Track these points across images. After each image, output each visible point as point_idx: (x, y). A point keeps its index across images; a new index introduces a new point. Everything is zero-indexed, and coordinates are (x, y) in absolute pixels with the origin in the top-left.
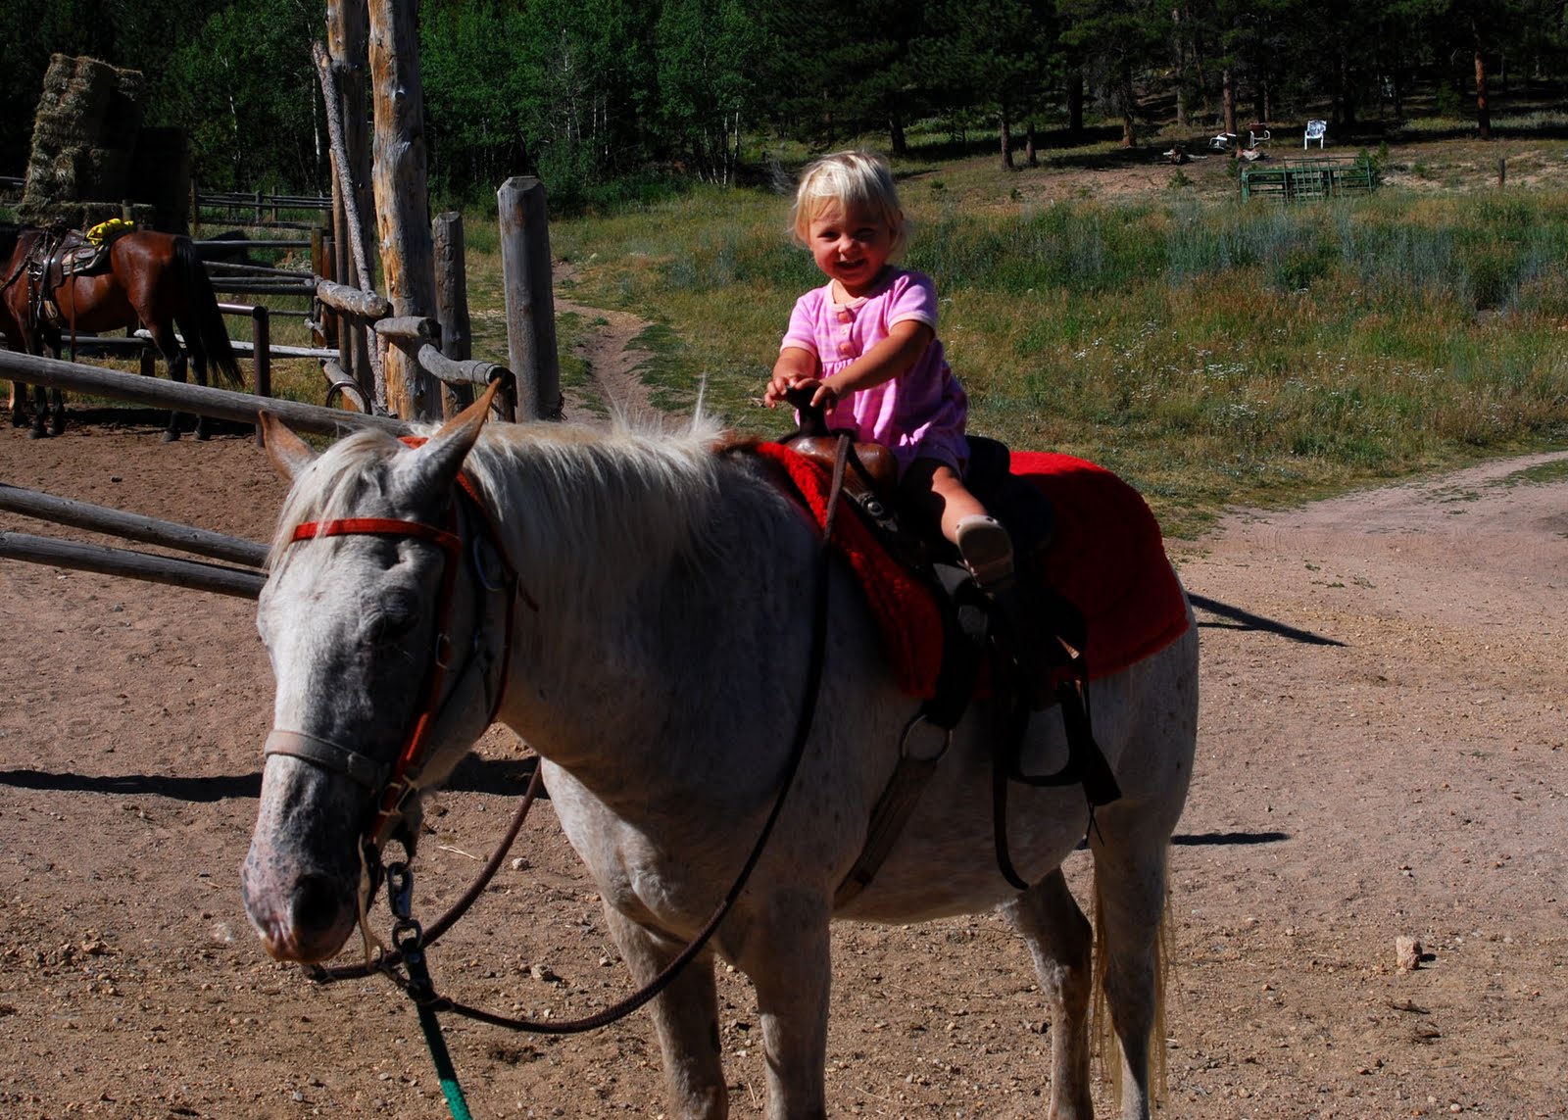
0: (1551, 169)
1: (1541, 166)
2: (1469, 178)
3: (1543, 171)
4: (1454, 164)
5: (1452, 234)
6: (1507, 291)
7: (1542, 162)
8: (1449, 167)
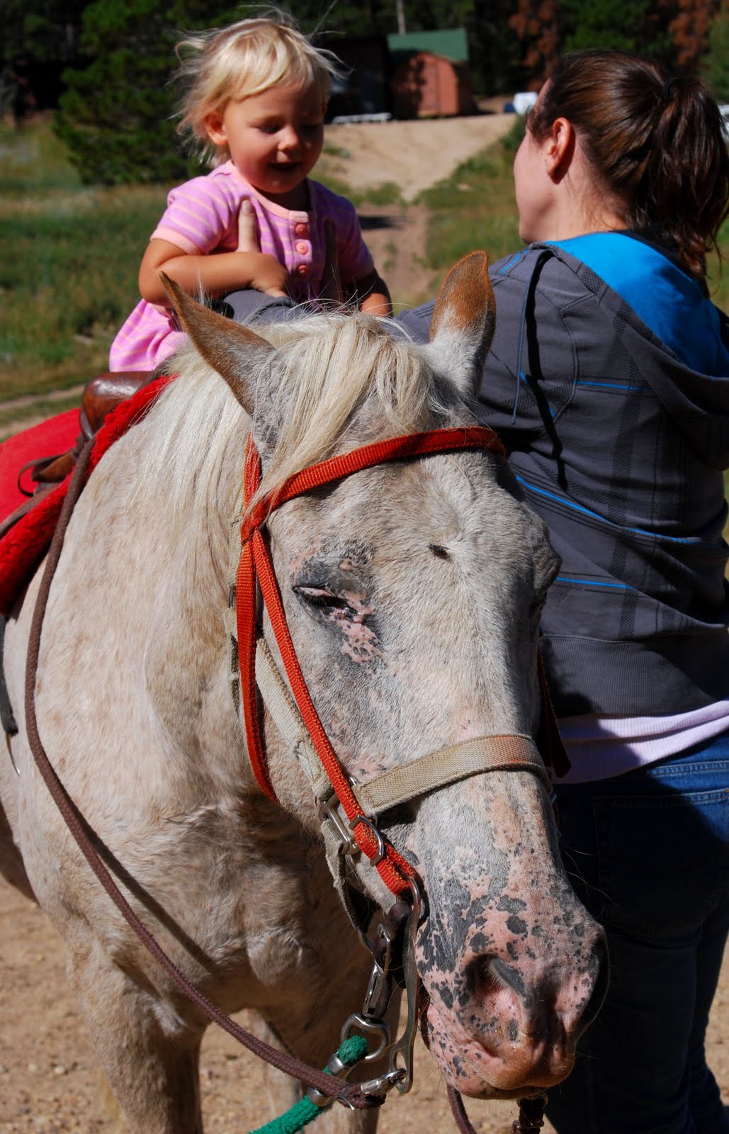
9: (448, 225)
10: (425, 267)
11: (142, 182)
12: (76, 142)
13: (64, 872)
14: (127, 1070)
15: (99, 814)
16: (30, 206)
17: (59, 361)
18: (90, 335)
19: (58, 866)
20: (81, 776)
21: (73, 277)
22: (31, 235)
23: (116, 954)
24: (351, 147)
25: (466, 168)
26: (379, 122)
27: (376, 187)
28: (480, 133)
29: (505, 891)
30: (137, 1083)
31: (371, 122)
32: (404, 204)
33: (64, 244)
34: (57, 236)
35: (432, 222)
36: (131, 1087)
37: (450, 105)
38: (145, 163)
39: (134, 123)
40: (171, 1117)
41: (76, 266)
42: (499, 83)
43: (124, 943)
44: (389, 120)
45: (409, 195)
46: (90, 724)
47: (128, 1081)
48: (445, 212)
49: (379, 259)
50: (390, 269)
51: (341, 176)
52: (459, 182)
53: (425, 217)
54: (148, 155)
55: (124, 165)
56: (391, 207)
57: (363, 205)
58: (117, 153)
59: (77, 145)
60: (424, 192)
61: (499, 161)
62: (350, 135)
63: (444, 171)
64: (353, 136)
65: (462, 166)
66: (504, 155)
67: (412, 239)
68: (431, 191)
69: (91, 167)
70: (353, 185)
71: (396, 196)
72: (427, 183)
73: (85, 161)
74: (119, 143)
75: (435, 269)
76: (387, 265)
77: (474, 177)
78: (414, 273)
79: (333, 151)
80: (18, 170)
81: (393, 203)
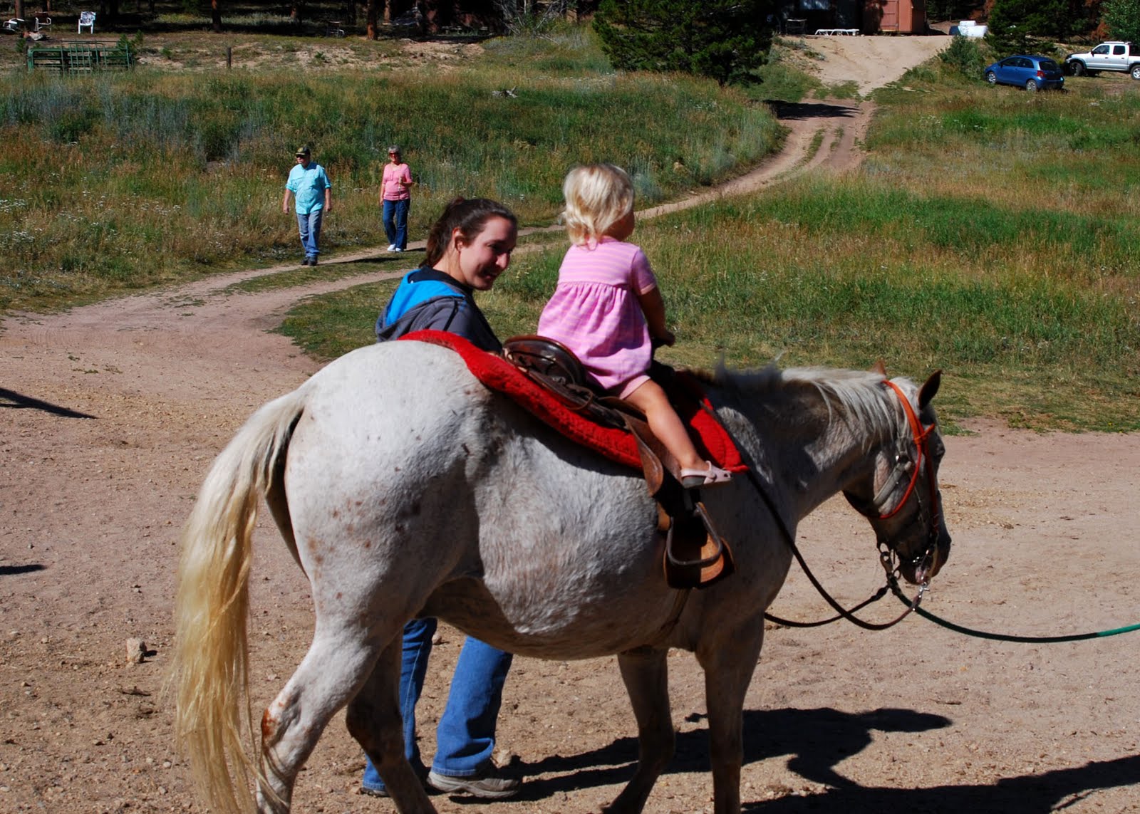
0: (266, 57)
1: (259, 54)
2: (203, 61)
3: (260, 58)
4: (193, 49)
5: (190, 103)
6: (229, 148)
7: (259, 51)
8: (189, 52)
9: (886, 118)
10: (861, 149)
11: (657, 70)
12: (609, 36)
16: (566, 83)
21: (584, 139)
22: (558, 104)
24: (825, 52)
25: (912, 74)
26: (851, 34)
27: (840, 85)
28: (927, 48)
31: (844, 34)
32: (858, 99)
33: (581, 113)
34: (577, 107)
35: (876, 114)
37: (906, 26)
38: (660, 55)
39: (654, 25)
42: (949, 11)
44: (859, 34)
45: (863, 93)
48: (887, 107)
49: (828, 140)
50: (835, 148)
51: (815, 74)
52: (904, 85)
53: (871, 109)
54: (662, 49)
55: (644, 56)
56: (849, 100)
57: (827, 98)
58: (639, 47)
59: (609, 39)
60: (875, 90)
61: (937, 71)
62: (827, 43)
63: (894, 75)
64: (829, 44)
65: (909, 73)
66: (942, 67)
67: (858, 126)
68: (881, 90)
69: (620, 56)
70: (823, 82)
71: (854, 92)
72: (880, 84)
73: (615, 51)
74: (641, 39)
75: (869, 151)
76: (833, 145)
77: (916, 82)
78: (852, 153)
79: (811, 55)
80: (571, 54)
81: (851, 97)
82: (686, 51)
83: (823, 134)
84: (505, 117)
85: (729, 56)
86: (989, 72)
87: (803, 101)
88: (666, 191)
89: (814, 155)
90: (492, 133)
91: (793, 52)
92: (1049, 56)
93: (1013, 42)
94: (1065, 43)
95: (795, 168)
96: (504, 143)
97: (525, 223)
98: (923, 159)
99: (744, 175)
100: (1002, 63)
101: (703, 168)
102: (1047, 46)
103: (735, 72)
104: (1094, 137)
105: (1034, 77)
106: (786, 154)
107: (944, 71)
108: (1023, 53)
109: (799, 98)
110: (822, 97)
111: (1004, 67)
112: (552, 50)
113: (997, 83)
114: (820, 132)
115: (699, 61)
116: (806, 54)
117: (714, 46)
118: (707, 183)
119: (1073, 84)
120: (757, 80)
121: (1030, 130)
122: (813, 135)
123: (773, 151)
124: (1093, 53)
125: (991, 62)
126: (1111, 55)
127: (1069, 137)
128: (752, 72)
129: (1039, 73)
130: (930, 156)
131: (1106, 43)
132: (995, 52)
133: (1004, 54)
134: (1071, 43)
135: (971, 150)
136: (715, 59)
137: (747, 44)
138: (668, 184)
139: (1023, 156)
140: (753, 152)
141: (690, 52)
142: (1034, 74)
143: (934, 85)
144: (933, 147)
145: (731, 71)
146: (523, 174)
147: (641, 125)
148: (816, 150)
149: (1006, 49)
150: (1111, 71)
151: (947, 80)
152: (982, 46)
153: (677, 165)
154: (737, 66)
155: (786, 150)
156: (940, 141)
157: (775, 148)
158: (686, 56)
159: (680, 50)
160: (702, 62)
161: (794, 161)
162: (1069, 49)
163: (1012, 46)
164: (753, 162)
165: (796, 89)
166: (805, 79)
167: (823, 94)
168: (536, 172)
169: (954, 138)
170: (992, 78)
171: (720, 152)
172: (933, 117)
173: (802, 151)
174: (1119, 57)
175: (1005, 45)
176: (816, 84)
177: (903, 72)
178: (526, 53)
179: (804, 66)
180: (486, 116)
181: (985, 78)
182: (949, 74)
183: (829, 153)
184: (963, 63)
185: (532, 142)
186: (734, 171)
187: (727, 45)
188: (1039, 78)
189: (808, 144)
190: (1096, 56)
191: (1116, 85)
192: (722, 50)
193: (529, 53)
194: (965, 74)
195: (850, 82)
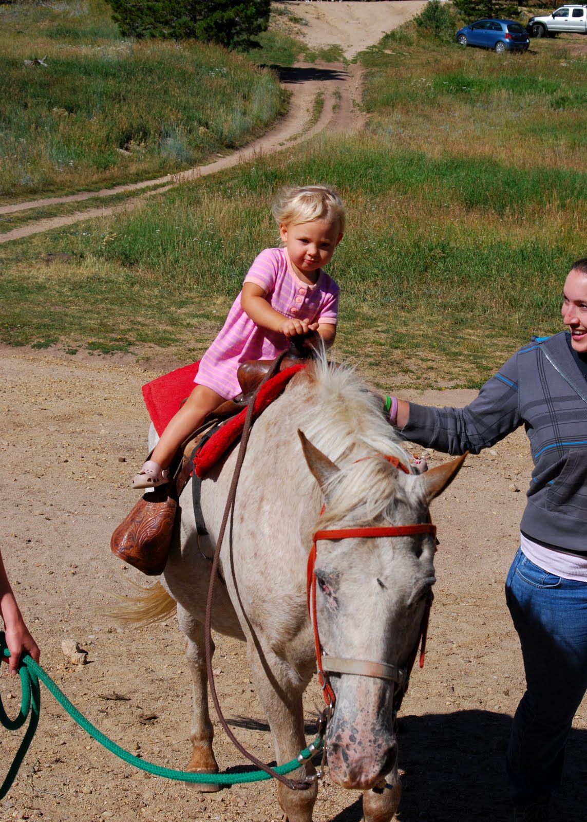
9: (377, 80)
10: (361, 110)
11: (164, 37)
12: (118, 6)
13: (254, 605)
14: (275, 702)
15: (273, 582)
16: (85, 50)
17: (106, 167)
18: (127, 149)
19: (251, 602)
20: (263, 563)
21: (117, 106)
22: (87, 73)
23: (274, 645)
24: (308, 17)
25: (389, 38)
27: (326, 48)
28: (401, 12)
29: (353, 724)
30: (279, 709)
32: (345, 61)
33: (111, 81)
34: (106, 75)
35: (366, 77)
36: (276, 711)
38: (166, 23)
40: (295, 726)
41: (119, 98)
43: (279, 640)
45: (349, 55)
46: (269, 539)
47: (275, 708)
48: (375, 69)
49: (329, 103)
50: (337, 110)
51: (301, 39)
52: (385, 48)
53: (361, 72)
54: (169, 17)
55: (151, 24)
56: (337, 64)
57: (317, 61)
58: (147, 15)
59: (118, 8)
60: (359, 54)
61: (413, 34)
62: (308, 9)
63: (374, 39)
64: (310, 9)
65: (387, 37)
66: (418, 31)
67: (352, 88)
68: (364, 53)
69: (129, 24)
70: (310, 46)
71: (340, 55)
72: (363, 49)
73: (124, 19)
74: (149, 8)
75: (368, 112)
76: (334, 107)
77: (395, 45)
78: (352, 115)
79: (296, 20)
80: (73, 21)
81: (338, 60)
82: (191, 20)
83: (323, 97)
84: (41, 86)
85: (232, 23)
86: (460, 35)
87: (296, 65)
88: (195, 154)
89: (319, 117)
90: (31, 102)
91: (278, 17)
92: (514, 19)
93: (480, 7)
94: (525, 6)
95: (306, 130)
96: (45, 112)
97: (78, 188)
98: (421, 120)
99: (260, 137)
100: (474, 26)
101: (226, 132)
102: (512, 10)
103: (236, 39)
104: (571, 97)
105: (503, 39)
106: (293, 117)
107: (420, 35)
108: (490, 17)
109: (291, 62)
110: (313, 61)
111: (475, 31)
112: (54, 18)
113: (468, 45)
114: (320, 94)
115: (205, 29)
116: (291, 20)
117: (218, 14)
118: (231, 146)
119: (537, 45)
120: (256, 45)
121: (513, 91)
122: (313, 97)
123: (281, 114)
124: (554, 16)
125: (461, 26)
126: (570, 18)
127: (549, 97)
128: (253, 38)
129: (507, 36)
130: (426, 117)
131: (566, 7)
132: (463, 16)
133: (472, 18)
134: (531, 6)
135: (461, 110)
136: (220, 27)
137: (249, 12)
138: (197, 147)
139: (511, 115)
140: (265, 117)
141: (194, 20)
142: (502, 36)
143: (412, 48)
144: (427, 109)
145: (233, 38)
146: (68, 140)
147: (165, 92)
148: (320, 112)
149: (474, 13)
150: (569, 32)
151: (423, 43)
152: (452, 10)
153: (202, 129)
154: (238, 33)
155: (292, 112)
156: (432, 102)
157: (283, 111)
158: (191, 24)
159: (186, 18)
160: (208, 29)
161: (301, 123)
162: (530, 12)
163: (479, 10)
164: (266, 125)
165: (287, 53)
166: (293, 44)
167: (312, 58)
168: (79, 139)
169: (446, 100)
170: (464, 41)
171: (238, 116)
172: (423, 80)
173: (307, 114)
174: (577, 19)
175: (473, 9)
176: (304, 48)
177: (382, 36)
178: (30, 21)
179: (290, 31)
180: (24, 85)
181: (457, 40)
182: (424, 37)
183: (332, 114)
184: (437, 27)
185: (70, 109)
186: (252, 134)
187: (230, 14)
188: (507, 40)
189: (311, 106)
190: (557, 18)
191: (576, 46)
192: (226, 17)
193: (34, 20)
194: (439, 37)
195: (334, 46)
